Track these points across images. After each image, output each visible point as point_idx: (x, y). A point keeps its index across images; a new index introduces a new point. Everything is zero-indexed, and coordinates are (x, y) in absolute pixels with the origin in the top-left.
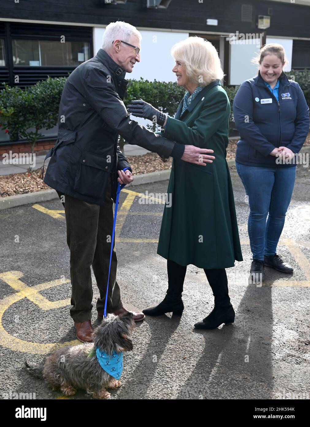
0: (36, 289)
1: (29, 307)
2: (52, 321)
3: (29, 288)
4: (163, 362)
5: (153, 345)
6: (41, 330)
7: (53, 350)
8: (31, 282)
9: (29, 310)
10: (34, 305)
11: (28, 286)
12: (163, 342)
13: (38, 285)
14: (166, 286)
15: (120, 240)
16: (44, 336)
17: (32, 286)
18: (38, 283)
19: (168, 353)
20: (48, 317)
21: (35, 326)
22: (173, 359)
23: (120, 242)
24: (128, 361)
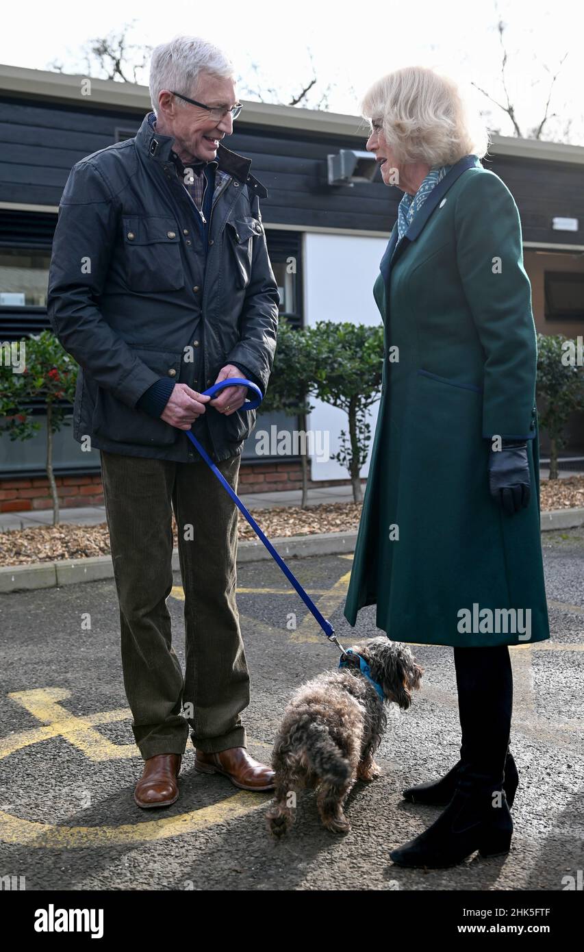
0: (91, 721)
1: (60, 754)
2: (105, 783)
3: (76, 718)
4: (365, 878)
5: (348, 841)
6: (72, 800)
7: (87, 841)
8: (83, 709)
9: (59, 759)
10: (74, 751)
11: (72, 715)
12: (374, 835)
13: (99, 714)
14: (409, 726)
15: (319, 640)
16: (75, 812)
17: (84, 714)
18: (98, 710)
19: (383, 860)
20: (98, 774)
21: (60, 790)
22: (394, 873)
23: (317, 643)
24: (270, 872)
